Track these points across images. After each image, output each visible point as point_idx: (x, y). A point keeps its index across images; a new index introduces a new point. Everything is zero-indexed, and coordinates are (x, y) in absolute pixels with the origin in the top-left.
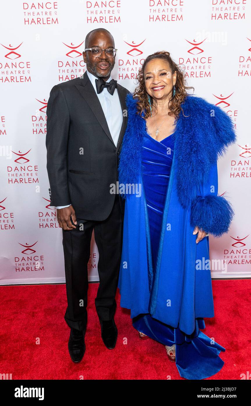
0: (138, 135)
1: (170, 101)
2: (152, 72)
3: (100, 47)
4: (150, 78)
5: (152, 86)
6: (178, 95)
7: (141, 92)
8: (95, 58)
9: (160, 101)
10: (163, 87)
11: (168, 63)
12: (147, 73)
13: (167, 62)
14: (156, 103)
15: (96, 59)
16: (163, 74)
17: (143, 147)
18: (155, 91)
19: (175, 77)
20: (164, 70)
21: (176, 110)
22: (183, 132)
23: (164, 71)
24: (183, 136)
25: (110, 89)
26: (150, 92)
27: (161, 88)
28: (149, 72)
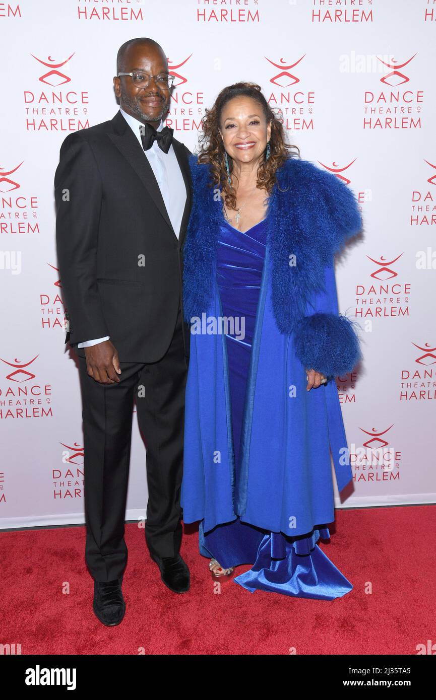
0: (210, 223)
1: (260, 167)
2: (236, 118)
3: (147, 72)
4: (232, 126)
5: (235, 141)
6: (274, 157)
7: (214, 149)
8: (137, 89)
9: (247, 166)
10: (253, 144)
11: (262, 105)
12: (228, 119)
13: (260, 103)
14: (239, 169)
15: (139, 91)
16: (254, 123)
17: (219, 242)
18: (240, 150)
19: (269, 129)
20: (256, 115)
21: (268, 182)
22: (279, 215)
23: (257, 118)
24: (279, 221)
25: (163, 143)
26: (231, 150)
27: (249, 145)
28: (230, 117)
